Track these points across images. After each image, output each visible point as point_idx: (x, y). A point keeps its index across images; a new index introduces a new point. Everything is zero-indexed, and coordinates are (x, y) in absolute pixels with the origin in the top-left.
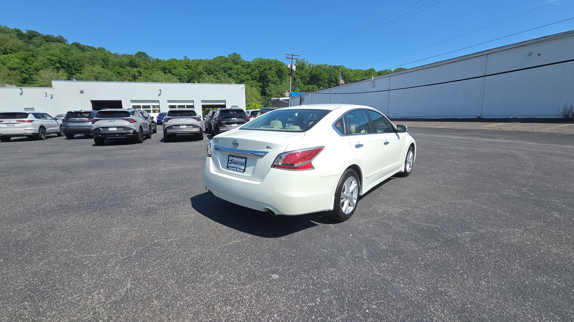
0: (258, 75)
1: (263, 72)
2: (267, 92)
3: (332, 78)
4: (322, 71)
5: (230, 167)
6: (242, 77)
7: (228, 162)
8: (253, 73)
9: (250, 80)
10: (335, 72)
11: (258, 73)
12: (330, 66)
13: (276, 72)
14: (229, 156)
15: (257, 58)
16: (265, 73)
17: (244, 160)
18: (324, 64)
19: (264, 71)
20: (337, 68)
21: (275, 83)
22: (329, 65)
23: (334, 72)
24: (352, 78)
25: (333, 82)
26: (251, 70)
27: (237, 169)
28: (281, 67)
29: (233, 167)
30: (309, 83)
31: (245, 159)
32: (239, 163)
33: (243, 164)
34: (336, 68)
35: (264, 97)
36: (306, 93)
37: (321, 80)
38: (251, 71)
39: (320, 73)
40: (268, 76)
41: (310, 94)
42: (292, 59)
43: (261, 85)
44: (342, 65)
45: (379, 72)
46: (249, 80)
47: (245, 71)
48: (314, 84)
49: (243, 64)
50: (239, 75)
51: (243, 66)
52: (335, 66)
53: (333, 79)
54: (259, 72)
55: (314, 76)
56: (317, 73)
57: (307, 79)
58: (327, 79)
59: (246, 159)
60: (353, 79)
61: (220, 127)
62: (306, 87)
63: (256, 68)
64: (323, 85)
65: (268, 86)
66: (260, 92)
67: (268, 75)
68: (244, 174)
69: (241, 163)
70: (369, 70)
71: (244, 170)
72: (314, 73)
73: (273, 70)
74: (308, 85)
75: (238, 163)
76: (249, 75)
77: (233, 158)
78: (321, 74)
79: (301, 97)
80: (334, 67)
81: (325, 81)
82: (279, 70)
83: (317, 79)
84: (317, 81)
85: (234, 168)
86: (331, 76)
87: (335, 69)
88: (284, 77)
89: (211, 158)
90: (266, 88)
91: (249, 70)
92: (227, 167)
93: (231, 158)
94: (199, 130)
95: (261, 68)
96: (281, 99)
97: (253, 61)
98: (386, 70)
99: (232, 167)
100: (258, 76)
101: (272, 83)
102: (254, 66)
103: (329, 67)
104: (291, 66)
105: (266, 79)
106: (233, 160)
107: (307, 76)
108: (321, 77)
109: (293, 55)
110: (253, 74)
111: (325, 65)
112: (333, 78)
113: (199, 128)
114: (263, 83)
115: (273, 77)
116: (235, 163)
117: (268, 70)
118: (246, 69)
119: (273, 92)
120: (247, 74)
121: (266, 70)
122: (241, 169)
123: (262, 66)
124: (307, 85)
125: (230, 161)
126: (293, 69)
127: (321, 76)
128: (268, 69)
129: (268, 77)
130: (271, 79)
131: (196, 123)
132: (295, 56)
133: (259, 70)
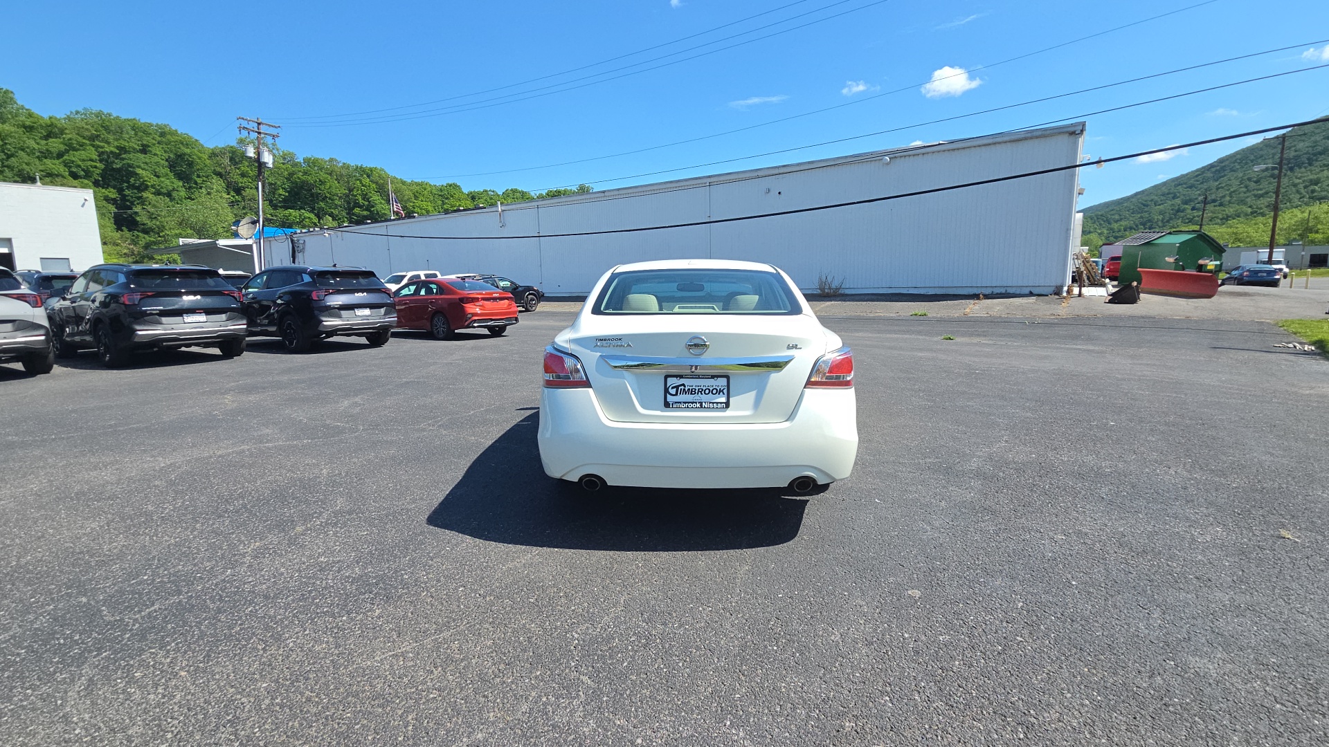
0: (98, 165)
1: (117, 156)
2: (142, 218)
3: (356, 196)
4: (323, 175)
5: (676, 403)
6: (27, 164)
7: (666, 391)
8: (75, 156)
9: (63, 177)
10: (361, 183)
11: (95, 157)
12: (346, 166)
13: (167, 160)
14: (666, 377)
15: (85, 109)
16: (123, 159)
17: (723, 382)
18: (327, 159)
19: (120, 154)
20: (369, 173)
21: (169, 195)
22: (344, 164)
23: (358, 182)
24: (409, 200)
25: (360, 207)
26: (62, 143)
27: (701, 405)
28: (188, 151)
29: (689, 403)
30: (288, 203)
31: (725, 379)
32: (707, 391)
33: (721, 391)
34: (363, 171)
35: (127, 233)
36: (309, 231)
37: (324, 199)
38: (62, 148)
39: (320, 181)
40: (139, 171)
41: (327, 235)
42: (259, 133)
43: (113, 196)
44: (379, 167)
45: (471, 193)
46: (57, 176)
47: (36, 147)
48: (301, 208)
49: (28, 123)
50: (12, 155)
51: (29, 129)
52: (361, 168)
53: (358, 200)
54: (99, 156)
55: (302, 187)
56: (310, 179)
57: (281, 191)
58: (340, 198)
59: (728, 377)
60: (412, 204)
61: (139, 324)
62: (281, 213)
63: (84, 141)
64: (332, 213)
65: (142, 201)
66: (109, 219)
67: (139, 167)
68: (729, 413)
69: (711, 389)
70: (448, 187)
71: (727, 405)
72: (299, 178)
73: (155, 154)
74: (286, 208)
75: (701, 391)
76: (57, 162)
77: (682, 381)
78: (322, 182)
79: (292, 241)
80: (358, 169)
81: (336, 202)
82: (180, 156)
83: (312, 195)
84: (311, 201)
85: (692, 403)
86: (352, 190)
87: (362, 175)
88: (199, 181)
89: (590, 390)
90: (138, 209)
91: (55, 145)
92: (667, 405)
93: (671, 381)
94: (43, 338)
95: (108, 143)
96: (222, 242)
97: (68, 118)
98: (486, 191)
99: (685, 403)
100: (96, 167)
101: (158, 193)
102: (78, 134)
103: (342, 167)
104: (259, 154)
105: (132, 180)
106: (683, 385)
107: (278, 183)
108: (324, 190)
109: (259, 124)
110: (74, 159)
111: (331, 160)
112: (360, 198)
113: (42, 332)
114: (120, 191)
115: (158, 177)
116: (692, 392)
117: (135, 151)
118: (41, 138)
119: (170, 222)
120: (46, 154)
121: (126, 152)
122: (717, 403)
123: (111, 137)
124: (281, 207)
125: (673, 388)
126: (265, 163)
127: (323, 188)
128: (134, 149)
129: (137, 174)
130: (151, 180)
131: (28, 313)
132: (267, 127)
133: (101, 150)
